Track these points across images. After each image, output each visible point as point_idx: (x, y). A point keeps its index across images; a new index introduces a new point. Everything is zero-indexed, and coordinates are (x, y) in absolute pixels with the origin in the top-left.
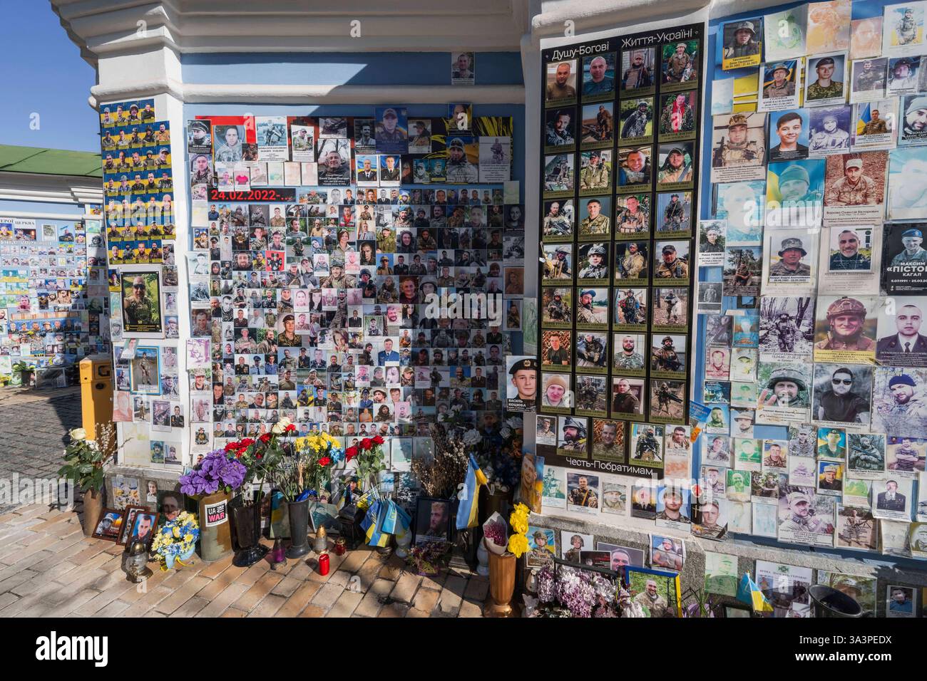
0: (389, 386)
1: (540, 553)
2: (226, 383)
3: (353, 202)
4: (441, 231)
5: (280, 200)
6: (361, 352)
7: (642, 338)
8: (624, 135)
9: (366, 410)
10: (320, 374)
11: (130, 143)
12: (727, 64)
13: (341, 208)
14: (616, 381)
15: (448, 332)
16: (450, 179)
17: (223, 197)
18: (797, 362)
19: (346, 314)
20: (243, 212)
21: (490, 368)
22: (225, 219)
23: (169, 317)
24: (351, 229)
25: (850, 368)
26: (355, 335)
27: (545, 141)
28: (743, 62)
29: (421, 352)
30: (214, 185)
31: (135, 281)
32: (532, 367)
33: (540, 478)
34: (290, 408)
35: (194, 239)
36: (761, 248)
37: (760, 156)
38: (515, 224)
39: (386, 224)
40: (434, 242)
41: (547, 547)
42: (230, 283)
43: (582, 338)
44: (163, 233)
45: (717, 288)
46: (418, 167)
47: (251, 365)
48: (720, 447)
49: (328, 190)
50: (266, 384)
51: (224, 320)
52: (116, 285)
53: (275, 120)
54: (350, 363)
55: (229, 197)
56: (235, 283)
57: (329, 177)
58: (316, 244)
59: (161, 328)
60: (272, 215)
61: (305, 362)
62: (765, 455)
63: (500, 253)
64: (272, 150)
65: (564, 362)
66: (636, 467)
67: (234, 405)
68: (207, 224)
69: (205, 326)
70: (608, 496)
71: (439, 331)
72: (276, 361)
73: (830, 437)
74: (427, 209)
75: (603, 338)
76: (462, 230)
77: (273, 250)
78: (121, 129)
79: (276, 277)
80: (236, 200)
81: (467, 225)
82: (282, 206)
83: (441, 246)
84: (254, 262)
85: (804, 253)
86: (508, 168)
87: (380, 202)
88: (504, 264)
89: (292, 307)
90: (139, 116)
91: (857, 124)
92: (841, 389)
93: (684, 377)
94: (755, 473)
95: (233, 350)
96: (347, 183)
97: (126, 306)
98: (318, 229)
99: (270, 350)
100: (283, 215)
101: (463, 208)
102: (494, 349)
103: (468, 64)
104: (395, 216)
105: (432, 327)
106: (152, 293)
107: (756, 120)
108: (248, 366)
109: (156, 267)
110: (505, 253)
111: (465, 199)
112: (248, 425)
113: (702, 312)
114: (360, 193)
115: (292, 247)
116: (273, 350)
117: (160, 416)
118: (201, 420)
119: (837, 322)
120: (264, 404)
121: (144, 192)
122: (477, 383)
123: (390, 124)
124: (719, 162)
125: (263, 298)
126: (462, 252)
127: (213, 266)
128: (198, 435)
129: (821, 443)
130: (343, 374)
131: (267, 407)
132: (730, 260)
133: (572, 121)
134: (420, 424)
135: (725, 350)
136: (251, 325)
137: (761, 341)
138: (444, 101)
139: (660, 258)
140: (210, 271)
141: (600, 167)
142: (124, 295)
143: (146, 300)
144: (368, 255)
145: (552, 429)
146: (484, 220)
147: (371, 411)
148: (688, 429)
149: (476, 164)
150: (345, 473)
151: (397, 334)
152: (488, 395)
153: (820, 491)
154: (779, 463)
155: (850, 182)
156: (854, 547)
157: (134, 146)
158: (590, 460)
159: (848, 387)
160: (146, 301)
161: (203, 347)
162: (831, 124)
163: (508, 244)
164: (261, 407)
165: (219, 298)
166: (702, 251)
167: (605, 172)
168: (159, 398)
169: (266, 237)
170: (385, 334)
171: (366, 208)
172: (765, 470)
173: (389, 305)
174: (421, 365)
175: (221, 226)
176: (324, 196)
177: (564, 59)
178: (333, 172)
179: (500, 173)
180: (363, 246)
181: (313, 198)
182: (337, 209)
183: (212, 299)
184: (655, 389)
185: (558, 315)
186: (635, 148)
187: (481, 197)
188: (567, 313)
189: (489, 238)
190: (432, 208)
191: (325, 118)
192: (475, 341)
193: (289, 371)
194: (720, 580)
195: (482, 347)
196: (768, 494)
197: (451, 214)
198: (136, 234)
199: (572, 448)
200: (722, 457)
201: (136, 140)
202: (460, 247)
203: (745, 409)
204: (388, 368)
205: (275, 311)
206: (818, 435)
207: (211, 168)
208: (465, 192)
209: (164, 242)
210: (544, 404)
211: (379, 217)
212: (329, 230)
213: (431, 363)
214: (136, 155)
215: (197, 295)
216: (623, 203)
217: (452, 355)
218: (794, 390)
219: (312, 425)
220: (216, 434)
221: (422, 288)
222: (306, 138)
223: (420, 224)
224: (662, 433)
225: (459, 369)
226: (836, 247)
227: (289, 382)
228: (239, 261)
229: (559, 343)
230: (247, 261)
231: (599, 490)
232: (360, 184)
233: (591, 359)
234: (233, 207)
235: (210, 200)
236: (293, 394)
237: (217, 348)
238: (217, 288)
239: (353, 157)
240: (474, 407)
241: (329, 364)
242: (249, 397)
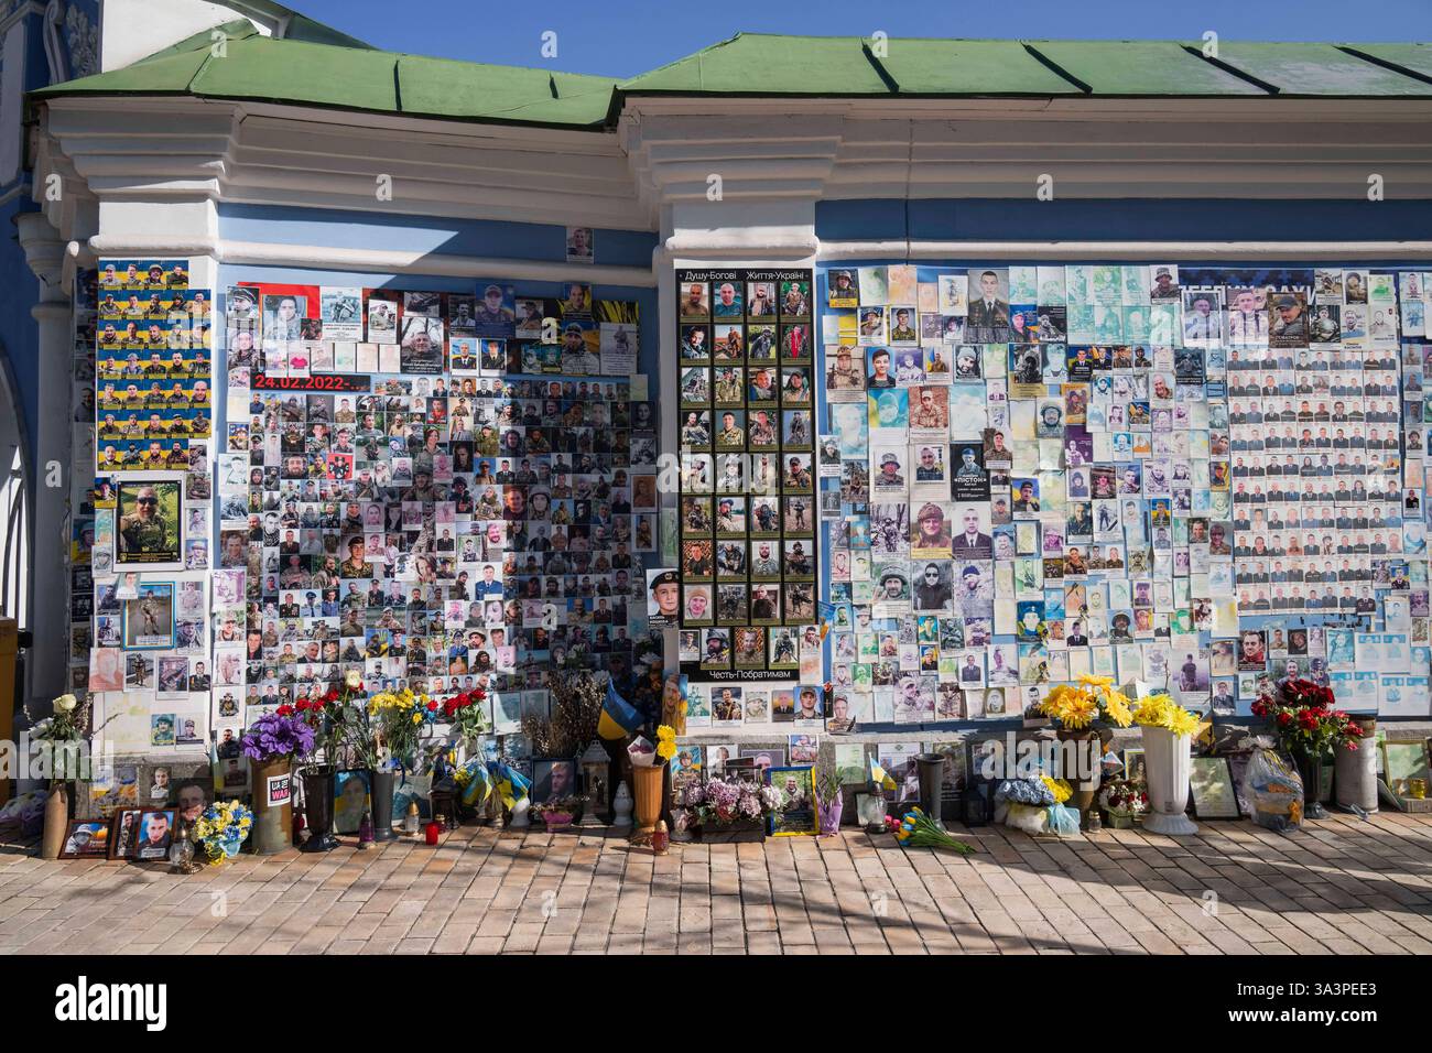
0: (489, 626)
1: (686, 774)
2: (265, 630)
3: (445, 393)
4: (556, 432)
5: (348, 389)
6: (453, 583)
7: (776, 544)
8: (753, 355)
9: (459, 659)
10: (397, 613)
11: (146, 313)
12: (833, 303)
13: (430, 401)
14: (755, 588)
15: (565, 555)
16: (566, 369)
17: (272, 384)
18: (900, 560)
19: (434, 534)
20: (299, 404)
21: (617, 599)
22: (273, 413)
23: (194, 541)
24: (441, 427)
25: (937, 563)
26: (445, 561)
27: (681, 354)
28: (844, 303)
29: (531, 581)
30: (261, 369)
31: (142, 493)
32: (673, 580)
33: (684, 697)
34: (356, 660)
35: (229, 438)
36: (867, 461)
37: (862, 382)
38: (644, 424)
39: (487, 422)
40: (547, 445)
41: (693, 766)
42: (276, 495)
43: (722, 547)
44: (191, 429)
45: (837, 496)
46: (528, 355)
47: (302, 605)
48: (846, 645)
49: (414, 379)
50: (323, 629)
51: (266, 545)
52: (108, 498)
53: (347, 292)
54: (438, 598)
55: (279, 385)
56: (284, 495)
57: (415, 363)
58: (396, 446)
59: (179, 556)
60: (338, 408)
61: (378, 599)
62: (881, 646)
63: (627, 458)
64: (341, 327)
65: (706, 573)
66: (775, 671)
67: (277, 659)
68: (249, 419)
69: (239, 554)
70: (750, 705)
71: (553, 554)
72: (337, 598)
73: (926, 624)
74: (538, 404)
75: (742, 546)
76: (582, 430)
77: (338, 453)
78: (133, 293)
79: (340, 487)
80: (289, 389)
81: (588, 424)
82: (352, 398)
83: (555, 449)
84: (311, 468)
85: (899, 467)
86: (634, 359)
87: (480, 394)
88: (632, 471)
89: (361, 526)
90: (164, 279)
91: (927, 363)
92: (931, 581)
93: (813, 579)
94: (874, 664)
95: (277, 585)
96: (439, 371)
97: (123, 527)
98: (399, 427)
99: (329, 584)
100: (353, 408)
101: (581, 403)
102: (622, 575)
103: (586, 240)
104: (499, 411)
105: (544, 550)
106: (168, 509)
107: (857, 353)
108: (298, 606)
109: (177, 475)
110: (632, 458)
111: (584, 393)
112: (296, 685)
113: (825, 518)
114: (455, 383)
115: (363, 449)
116: (334, 583)
117: (170, 679)
118: (229, 683)
119: (925, 525)
120: (319, 657)
121: (165, 376)
122: (600, 618)
123: (494, 303)
124: (832, 386)
125: (322, 514)
126: (581, 456)
127: (253, 473)
128: (223, 704)
129: (920, 631)
130: (428, 613)
131: (324, 661)
132: (845, 471)
133: (706, 337)
134: (529, 674)
135: (845, 553)
136: (303, 551)
137: (873, 543)
138: (559, 279)
139: (788, 469)
140: (248, 480)
141: (733, 382)
142: (120, 512)
143: (158, 519)
144: (464, 458)
145: (695, 644)
146: (607, 419)
147: (465, 660)
148: (817, 627)
149: (597, 354)
150: (431, 742)
151: (500, 560)
152: (614, 633)
153: (923, 673)
154: (891, 652)
155: (925, 409)
156: (950, 719)
157: (152, 317)
158: (733, 670)
159: (936, 579)
160: (158, 521)
161: (234, 582)
162: (910, 362)
163: (636, 448)
164: (315, 661)
165: (260, 515)
166: (823, 462)
167: (738, 388)
168: (170, 654)
169: (329, 436)
170: (485, 559)
171: (462, 401)
172: (882, 660)
173: (490, 522)
174: (531, 597)
175: (267, 421)
176: (408, 386)
177: (696, 280)
178: (420, 358)
179: (625, 364)
180: (457, 448)
181: (393, 389)
182: (425, 402)
183: (251, 516)
184: (789, 593)
185: (699, 525)
186: (763, 369)
187: (603, 391)
188: (707, 522)
189: (613, 440)
190: (545, 403)
191: (411, 292)
192: (598, 565)
193: (355, 612)
194: (851, 771)
195: (607, 572)
196: (885, 682)
197: (568, 411)
198: (147, 430)
199: (715, 661)
200: (849, 653)
201: (156, 310)
202: (579, 450)
203: (864, 606)
204: (487, 603)
205: (337, 532)
206: (918, 624)
207: (257, 347)
208: (584, 385)
209: (192, 442)
210: (686, 617)
211: (479, 413)
212: (414, 428)
213: (542, 594)
214: (155, 328)
215: (229, 512)
216: (755, 417)
217: (570, 584)
218: (899, 585)
219: (385, 682)
220: (249, 701)
221: (531, 501)
222: (386, 315)
223: (531, 422)
224: (796, 634)
225: (578, 601)
226: (920, 462)
227: (355, 626)
228: (290, 467)
229: (700, 554)
230: (301, 466)
231: (742, 701)
232: (455, 372)
233: (731, 568)
234: (284, 397)
235: (253, 387)
236: (360, 642)
237: (254, 581)
238: (258, 502)
239: (446, 340)
240: (597, 649)
241: (409, 600)
242: (299, 648)
